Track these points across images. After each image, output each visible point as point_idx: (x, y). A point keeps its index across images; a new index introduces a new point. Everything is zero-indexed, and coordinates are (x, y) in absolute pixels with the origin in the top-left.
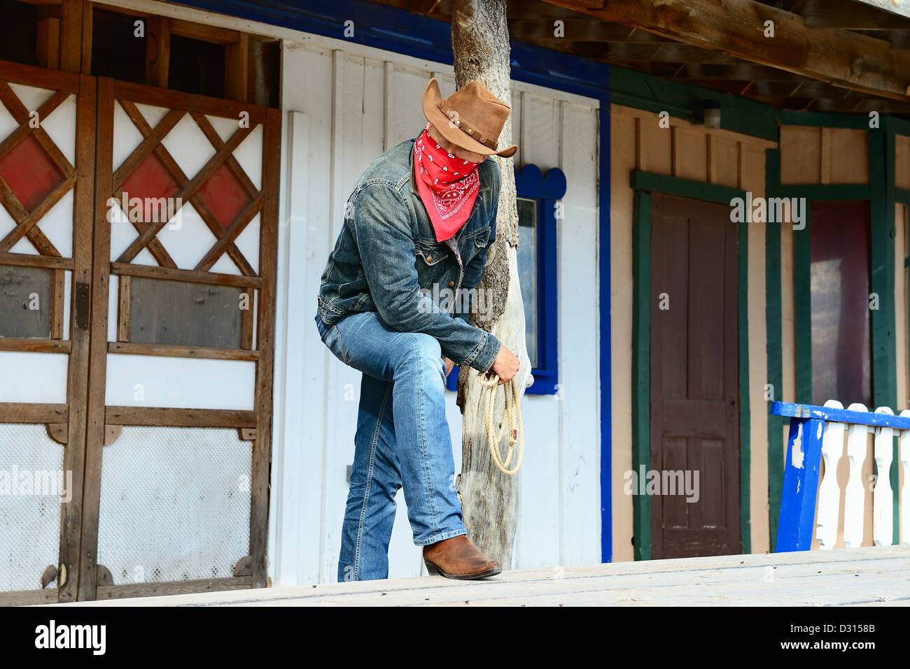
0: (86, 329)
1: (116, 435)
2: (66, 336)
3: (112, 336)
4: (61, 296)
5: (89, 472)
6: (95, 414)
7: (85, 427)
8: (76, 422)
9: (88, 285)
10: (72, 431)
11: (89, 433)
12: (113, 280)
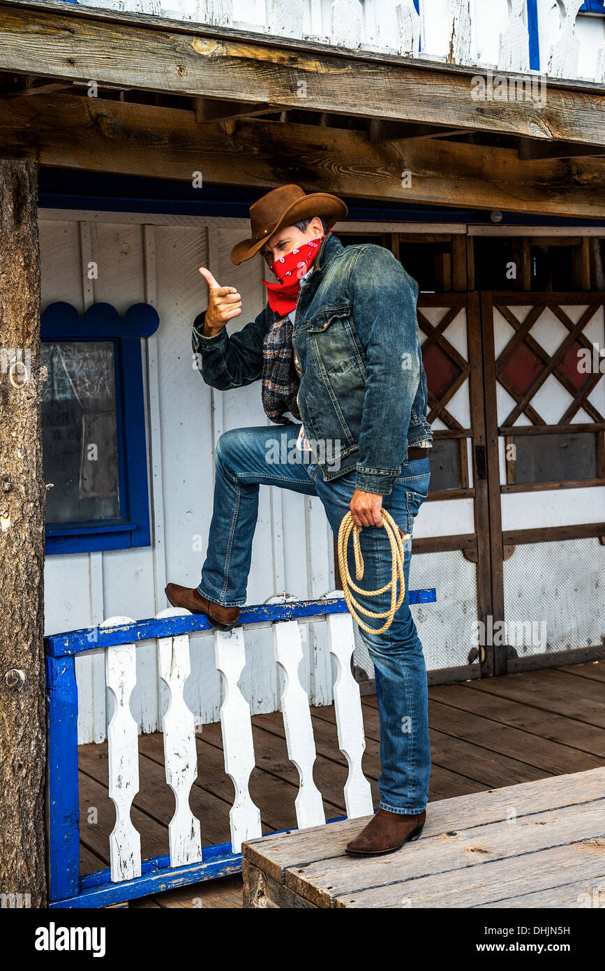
0: (484, 479)
1: (511, 552)
2: (471, 485)
3: (503, 481)
4: (466, 457)
5: (495, 580)
6: (496, 540)
7: (489, 548)
8: (482, 546)
9: (483, 447)
10: (480, 553)
11: (492, 553)
12: (501, 440)
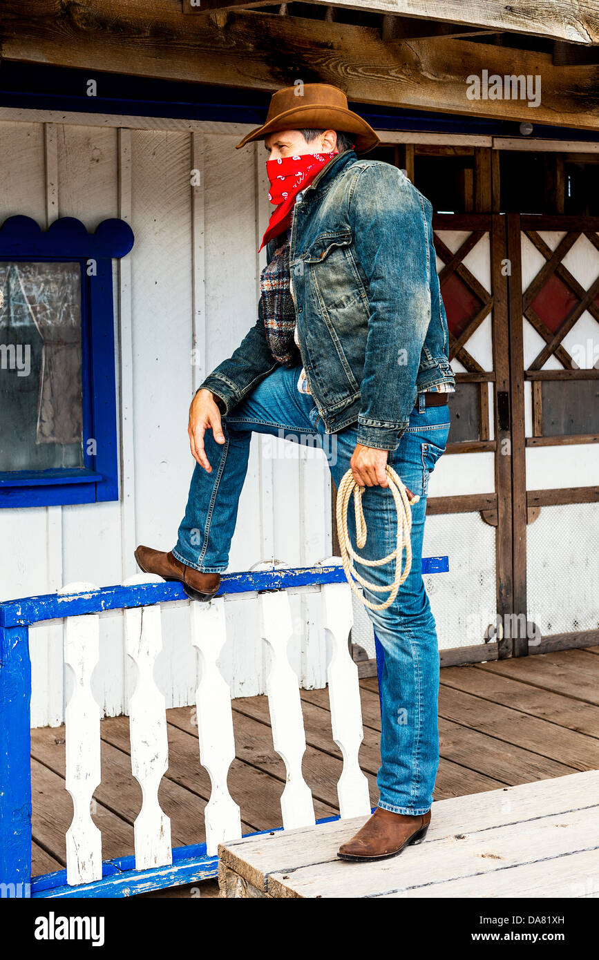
0: (507, 430)
1: (536, 515)
2: (492, 437)
3: (528, 433)
4: (486, 405)
5: (517, 547)
6: (519, 500)
7: (511, 511)
8: (503, 507)
9: (507, 393)
10: (501, 515)
11: (514, 515)
12: (527, 385)
